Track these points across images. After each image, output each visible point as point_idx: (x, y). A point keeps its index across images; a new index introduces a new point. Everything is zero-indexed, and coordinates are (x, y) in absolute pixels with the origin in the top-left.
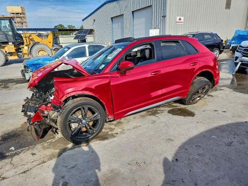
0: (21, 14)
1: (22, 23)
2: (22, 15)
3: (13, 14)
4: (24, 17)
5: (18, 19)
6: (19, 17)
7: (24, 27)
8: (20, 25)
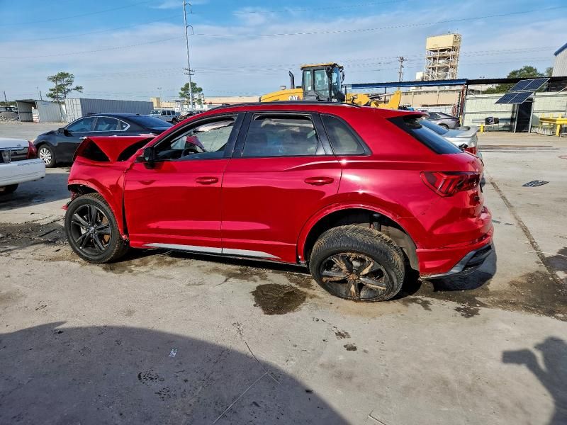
0: (449, 50)
1: (447, 70)
2: (452, 53)
3: (436, 51)
4: (453, 56)
5: (441, 61)
6: (444, 58)
7: (448, 78)
8: (441, 73)
